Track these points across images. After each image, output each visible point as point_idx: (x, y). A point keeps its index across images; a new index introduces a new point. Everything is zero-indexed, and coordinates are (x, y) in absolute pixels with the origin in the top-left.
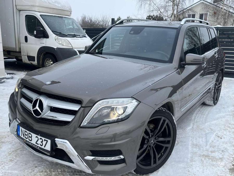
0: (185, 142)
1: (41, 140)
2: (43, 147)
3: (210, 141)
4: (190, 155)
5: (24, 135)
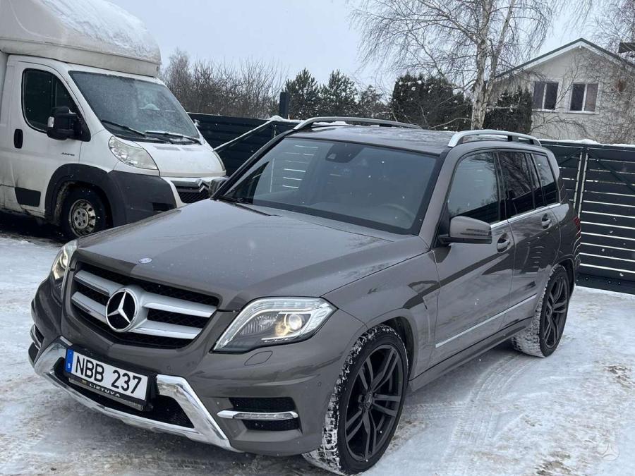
0: (443, 427)
1: (126, 378)
2: (128, 393)
3: (505, 429)
4: (447, 451)
5: (82, 370)
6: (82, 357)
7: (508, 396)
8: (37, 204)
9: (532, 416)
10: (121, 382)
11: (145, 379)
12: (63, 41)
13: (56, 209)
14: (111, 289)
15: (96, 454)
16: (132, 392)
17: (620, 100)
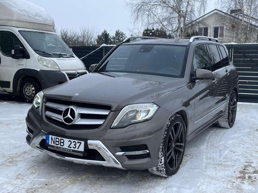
0: (199, 156)
1: (74, 143)
2: (76, 149)
3: (224, 155)
4: (204, 165)
5: (54, 142)
6: (53, 137)
7: (221, 143)
8: (9, 87)
9: (233, 149)
10: (72, 145)
11: (83, 143)
12: (15, 18)
13: (18, 88)
14: (63, 108)
15: (61, 178)
16: (78, 149)
17: (234, 32)
